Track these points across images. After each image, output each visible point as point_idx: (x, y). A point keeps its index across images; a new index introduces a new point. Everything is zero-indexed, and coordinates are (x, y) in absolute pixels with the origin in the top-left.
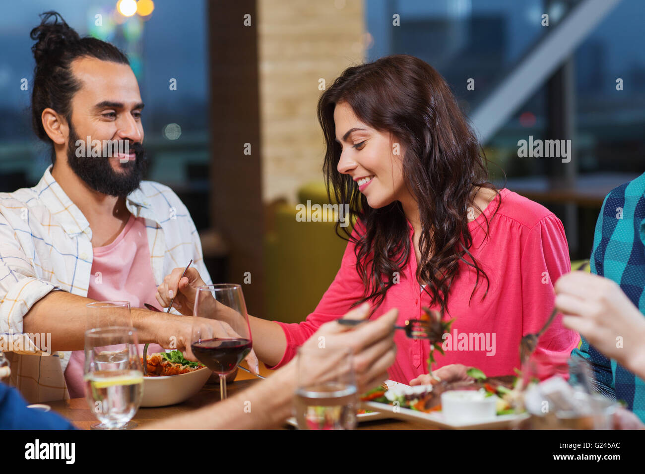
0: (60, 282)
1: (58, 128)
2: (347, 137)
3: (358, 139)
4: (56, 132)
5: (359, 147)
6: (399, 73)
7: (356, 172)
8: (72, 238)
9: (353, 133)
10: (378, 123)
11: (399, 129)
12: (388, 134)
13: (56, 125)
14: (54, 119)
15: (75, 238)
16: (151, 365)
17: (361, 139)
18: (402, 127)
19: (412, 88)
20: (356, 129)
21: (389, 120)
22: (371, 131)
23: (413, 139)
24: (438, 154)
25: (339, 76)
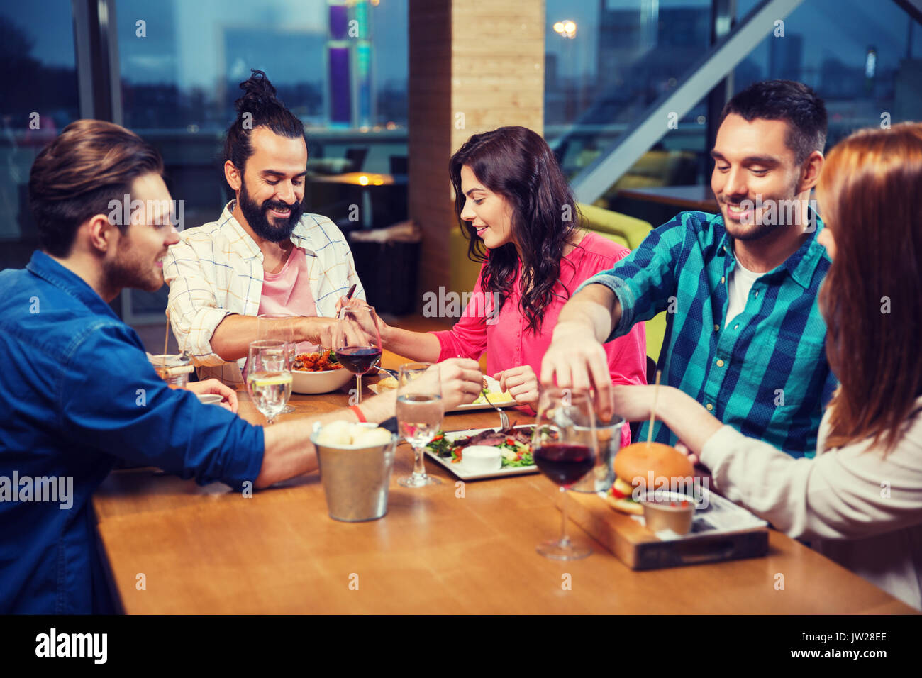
0: (235, 296)
1: (235, 177)
2: (470, 193)
3: (478, 197)
4: (233, 179)
5: (479, 202)
6: (513, 145)
7: (475, 221)
8: (247, 262)
9: (474, 192)
10: (494, 187)
11: (510, 194)
12: (501, 196)
13: (234, 174)
14: (233, 169)
15: (249, 262)
16: (311, 361)
17: (481, 197)
18: (511, 191)
19: (521, 159)
20: (477, 190)
21: (502, 185)
22: (488, 192)
23: (519, 201)
24: (537, 214)
25: (466, 141)
